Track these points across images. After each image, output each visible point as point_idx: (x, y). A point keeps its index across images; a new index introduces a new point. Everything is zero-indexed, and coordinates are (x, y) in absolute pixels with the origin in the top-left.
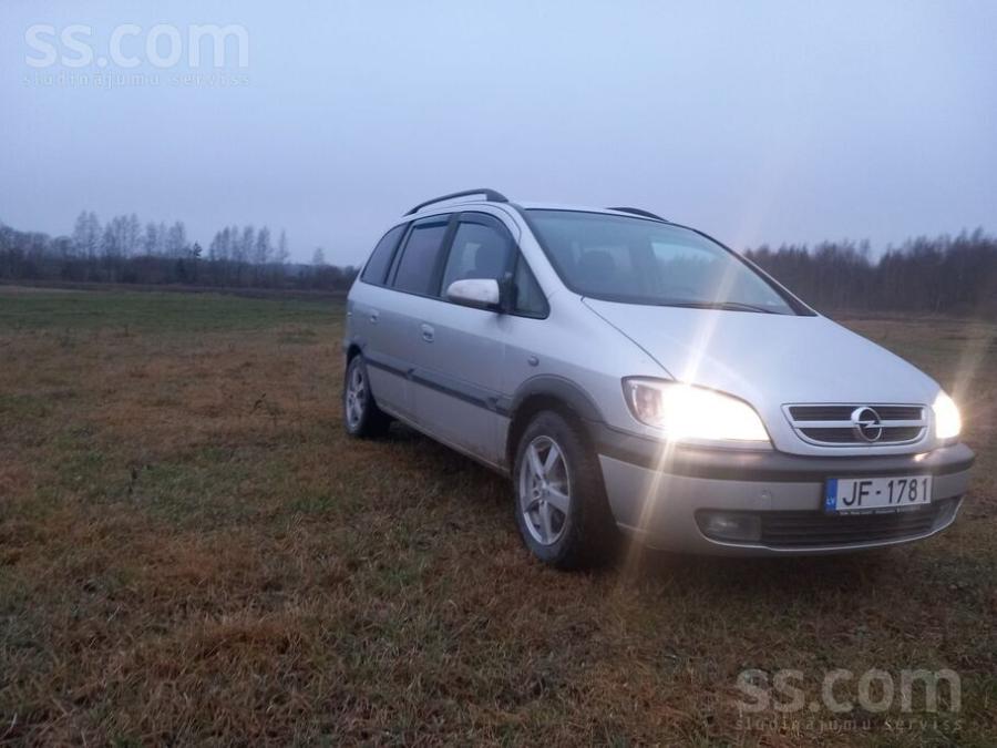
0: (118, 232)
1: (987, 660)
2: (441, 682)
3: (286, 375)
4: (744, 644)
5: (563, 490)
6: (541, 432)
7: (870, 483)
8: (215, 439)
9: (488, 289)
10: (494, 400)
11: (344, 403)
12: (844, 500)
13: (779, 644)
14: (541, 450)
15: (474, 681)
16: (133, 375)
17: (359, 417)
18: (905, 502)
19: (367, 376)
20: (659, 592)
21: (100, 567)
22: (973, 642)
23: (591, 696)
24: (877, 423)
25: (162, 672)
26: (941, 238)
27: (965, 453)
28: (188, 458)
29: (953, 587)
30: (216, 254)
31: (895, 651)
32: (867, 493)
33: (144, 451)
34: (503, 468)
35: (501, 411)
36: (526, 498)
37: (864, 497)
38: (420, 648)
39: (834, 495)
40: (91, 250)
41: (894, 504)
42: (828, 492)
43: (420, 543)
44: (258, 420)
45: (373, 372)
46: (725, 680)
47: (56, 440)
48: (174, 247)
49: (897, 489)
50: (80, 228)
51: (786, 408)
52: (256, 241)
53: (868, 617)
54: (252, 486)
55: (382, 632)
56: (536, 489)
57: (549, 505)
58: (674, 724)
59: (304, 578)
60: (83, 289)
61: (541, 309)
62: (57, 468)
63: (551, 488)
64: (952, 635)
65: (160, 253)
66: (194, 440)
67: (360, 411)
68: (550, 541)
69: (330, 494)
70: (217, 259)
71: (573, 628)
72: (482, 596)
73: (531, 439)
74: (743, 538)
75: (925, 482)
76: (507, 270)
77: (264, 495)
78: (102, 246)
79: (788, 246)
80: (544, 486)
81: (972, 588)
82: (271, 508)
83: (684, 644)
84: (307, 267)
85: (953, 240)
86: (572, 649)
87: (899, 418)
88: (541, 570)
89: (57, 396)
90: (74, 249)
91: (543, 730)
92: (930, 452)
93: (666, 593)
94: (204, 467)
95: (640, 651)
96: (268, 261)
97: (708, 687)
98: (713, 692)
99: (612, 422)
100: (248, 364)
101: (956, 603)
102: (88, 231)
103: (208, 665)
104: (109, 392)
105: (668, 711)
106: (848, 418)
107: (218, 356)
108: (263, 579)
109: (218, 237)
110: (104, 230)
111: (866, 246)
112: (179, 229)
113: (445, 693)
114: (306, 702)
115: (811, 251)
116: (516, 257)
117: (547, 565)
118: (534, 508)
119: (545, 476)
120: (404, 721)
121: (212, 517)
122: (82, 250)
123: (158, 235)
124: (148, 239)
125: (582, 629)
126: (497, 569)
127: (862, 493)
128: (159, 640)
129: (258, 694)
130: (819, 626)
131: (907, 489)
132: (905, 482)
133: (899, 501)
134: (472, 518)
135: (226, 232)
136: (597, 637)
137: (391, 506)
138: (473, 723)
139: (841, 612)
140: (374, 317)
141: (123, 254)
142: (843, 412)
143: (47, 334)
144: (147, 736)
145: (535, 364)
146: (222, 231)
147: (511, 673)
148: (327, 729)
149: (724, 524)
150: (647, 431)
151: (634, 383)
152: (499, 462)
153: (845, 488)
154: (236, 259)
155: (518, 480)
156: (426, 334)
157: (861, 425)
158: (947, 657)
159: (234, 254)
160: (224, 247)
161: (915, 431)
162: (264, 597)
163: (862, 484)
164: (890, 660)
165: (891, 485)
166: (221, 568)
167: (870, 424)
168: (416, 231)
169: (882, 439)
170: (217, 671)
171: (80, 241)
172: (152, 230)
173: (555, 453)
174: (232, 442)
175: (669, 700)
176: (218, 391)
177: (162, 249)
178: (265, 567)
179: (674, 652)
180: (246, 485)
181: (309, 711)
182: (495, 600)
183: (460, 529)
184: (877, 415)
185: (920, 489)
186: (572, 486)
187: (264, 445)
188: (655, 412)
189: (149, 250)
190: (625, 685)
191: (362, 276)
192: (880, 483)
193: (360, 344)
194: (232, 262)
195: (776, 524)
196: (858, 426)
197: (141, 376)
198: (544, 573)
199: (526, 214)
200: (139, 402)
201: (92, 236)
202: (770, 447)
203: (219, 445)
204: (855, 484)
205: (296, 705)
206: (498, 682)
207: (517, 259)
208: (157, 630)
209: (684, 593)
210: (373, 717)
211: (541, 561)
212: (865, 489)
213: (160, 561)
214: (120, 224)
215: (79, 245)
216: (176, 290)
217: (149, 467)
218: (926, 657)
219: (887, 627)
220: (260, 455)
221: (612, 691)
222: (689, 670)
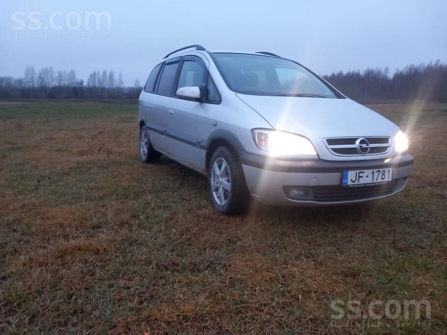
0: (44, 75)
1: (411, 247)
2: (165, 264)
3: (118, 136)
4: (304, 244)
5: (228, 181)
6: (219, 156)
7: (363, 172)
8: (81, 165)
9: (195, 91)
10: (199, 143)
11: (140, 148)
12: (351, 180)
13: (320, 244)
14: (220, 164)
15: (180, 263)
16: (48, 139)
17: (146, 154)
18: (380, 180)
19: (148, 136)
20: (270, 223)
21: (19, 221)
22: (407, 240)
23: (232, 268)
24: (367, 145)
25: (41, 265)
26: (421, 65)
27: (410, 158)
28: (67, 174)
29: (403, 217)
30: (90, 84)
31: (371, 245)
32: (362, 177)
33: (47, 171)
34: (205, 173)
35: (202, 147)
36: (214, 185)
37: (360, 178)
38: (158, 251)
39: (347, 178)
40: (33, 84)
41: (375, 181)
42: (343, 177)
43: (167, 207)
44: (102, 156)
45: (150, 132)
46: (294, 260)
47: (8, 168)
48: (71, 82)
49: (376, 174)
50: (27, 74)
51: (325, 140)
52: (108, 78)
53: (362, 231)
54: (94, 185)
55: (143, 245)
56: (218, 181)
57: (223, 188)
58: (267, 279)
59: (111, 223)
60: (31, 102)
61: (218, 100)
62: (7, 180)
63: (223, 180)
64: (398, 237)
65: (64, 84)
66: (71, 165)
67: (146, 151)
68: (223, 204)
69: (129, 187)
70: (91, 86)
71: (229, 240)
72: (190, 227)
73: (215, 159)
74: (305, 198)
75: (389, 171)
76: (204, 82)
77: (98, 188)
78: (38, 82)
79: (351, 72)
80: (221, 180)
81: (411, 217)
82: (101, 194)
83: (277, 245)
84: (132, 88)
85: (426, 66)
86: (226, 248)
87: (378, 143)
88: (219, 216)
89: (12, 149)
90: (25, 84)
91: (207, 283)
92: (393, 157)
93: (273, 224)
94: (74, 177)
95: (257, 248)
96: (114, 86)
97: (285, 263)
98: (287, 265)
99: (247, 149)
100: (101, 132)
101: (403, 224)
102: (30, 75)
103: (62, 261)
104: (36, 146)
105: (265, 273)
106: (354, 144)
107: (88, 129)
108: (93, 224)
109: (91, 76)
110: (38, 74)
111: (387, 70)
112: (72, 73)
113: (167, 269)
114: (104, 275)
115: (362, 73)
116: (207, 75)
117: (222, 214)
118: (217, 190)
119: (220, 175)
120: (146, 281)
121: (75, 198)
122: (29, 84)
123: (63, 76)
124: (59, 78)
125: (233, 240)
126: (199, 216)
127: (360, 177)
128: (40, 251)
129: (82, 273)
130: (340, 236)
131: (381, 174)
132: (379, 171)
133: (377, 180)
134: (193, 195)
135: (95, 74)
136: (239, 243)
137: (156, 191)
138: (177, 281)
139: (351, 229)
140: (149, 107)
141: (47, 85)
142: (352, 141)
143: (11, 123)
144: (30, 291)
145: (215, 125)
146: (92, 73)
147: (198, 260)
148: (111, 286)
149: (296, 192)
150: (262, 153)
151: (257, 131)
152: (203, 170)
153: (351, 175)
154: (100, 86)
155: (210, 178)
156: (170, 114)
157: (360, 146)
158: (395, 247)
159: (99, 83)
160: (94, 81)
161: (385, 148)
162: (92, 231)
163: (360, 173)
164: (368, 249)
165: (373, 173)
166: (74, 220)
167: (364, 146)
168: (166, 66)
169: (369, 152)
170: (66, 263)
171: (27, 80)
172: (60, 74)
173: (224, 165)
174: (88, 166)
175: (267, 269)
176: (86, 144)
177: (65, 82)
178: (94, 219)
179: (273, 249)
180: (92, 185)
181: (105, 278)
182: (196, 229)
183: (186, 200)
184: (368, 142)
185: (387, 174)
186: (232, 179)
187: (103, 167)
188: (266, 144)
189: (60, 84)
190: (248, 263)
191: (144, 89)
192: (368, 172)
193: (144, 121)
194: (98, 87)
195: (319, 191)
196: (359, 147)
197: (52, 139)
198: (221, 217)
199: (212, 55)
200: (49, 150)
201: (32, 77)
202: (317, 158)
203: (82, 168)
204: (356, 173)
205: (98, 277)
206: (191, 263)
207: (208, 77)
208: (41, 247)
209: (281, 223)
210: (133, 280)
211: (220, 212)
212: (361, 175)
213: (48, 218)
214: (45, 71)
215: (27, 82)
216: (72, 101)
217: (49, 178)
218: (384, 247)
219: (369, 235)
220: (101, 172)
221: (241, 265)
222: (277, 256)
